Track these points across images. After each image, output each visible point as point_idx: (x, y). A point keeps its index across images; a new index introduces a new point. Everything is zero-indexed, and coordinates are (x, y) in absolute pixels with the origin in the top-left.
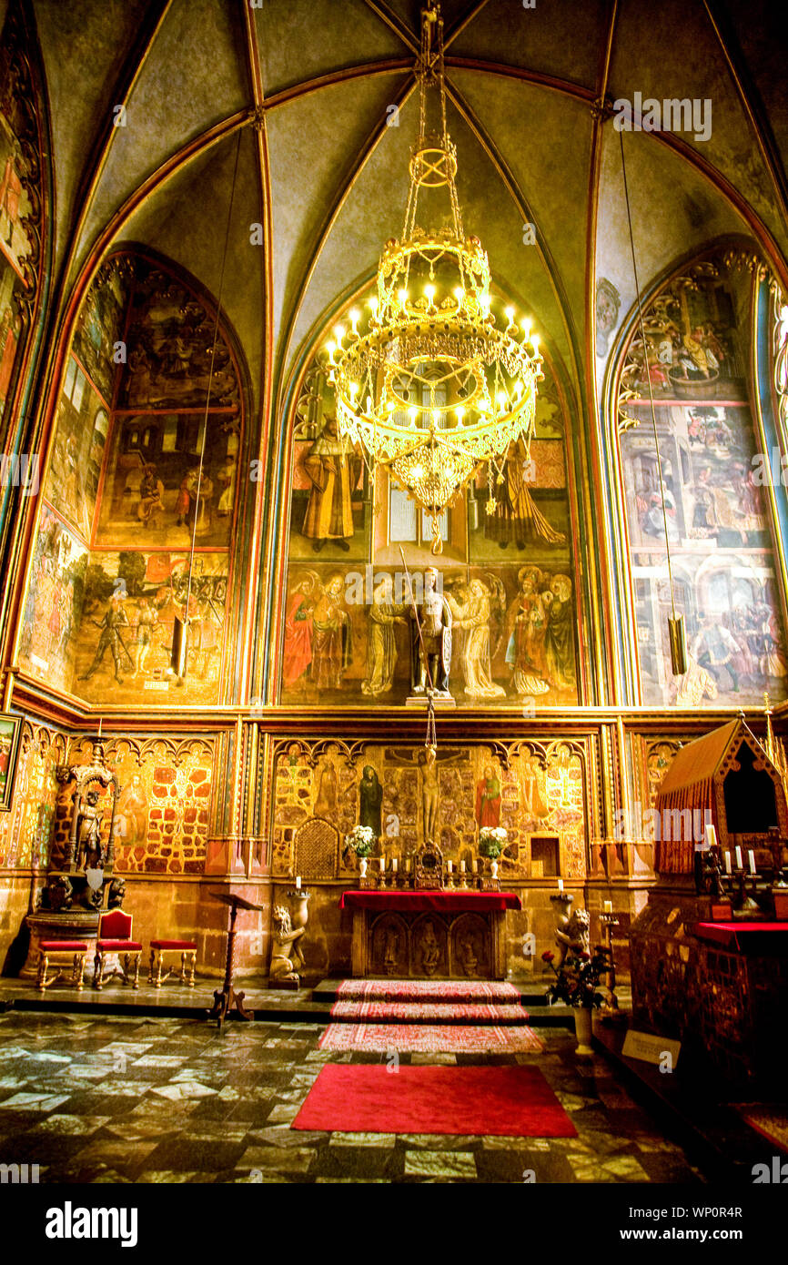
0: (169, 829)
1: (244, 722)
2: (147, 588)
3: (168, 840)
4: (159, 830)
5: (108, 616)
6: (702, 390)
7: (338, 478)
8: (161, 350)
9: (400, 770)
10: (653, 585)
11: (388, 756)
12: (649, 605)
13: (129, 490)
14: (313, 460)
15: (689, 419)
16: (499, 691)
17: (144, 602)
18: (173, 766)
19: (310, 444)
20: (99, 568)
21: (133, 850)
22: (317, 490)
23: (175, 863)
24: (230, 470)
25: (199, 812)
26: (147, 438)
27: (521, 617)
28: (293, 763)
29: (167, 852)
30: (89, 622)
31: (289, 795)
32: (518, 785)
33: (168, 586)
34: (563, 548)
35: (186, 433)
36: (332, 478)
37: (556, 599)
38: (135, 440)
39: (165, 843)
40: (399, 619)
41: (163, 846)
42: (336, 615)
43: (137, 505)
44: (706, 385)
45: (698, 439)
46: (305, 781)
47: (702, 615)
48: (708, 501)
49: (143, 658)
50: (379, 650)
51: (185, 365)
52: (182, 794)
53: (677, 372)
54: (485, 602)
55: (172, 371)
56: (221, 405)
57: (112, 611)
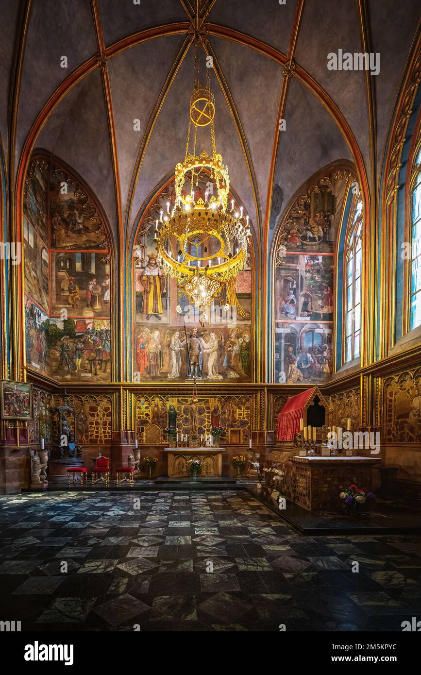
0: (97, 428)
1: (123, 389)
2: (77, 334)
3: (97, 432)
4: (93, 429)
5: (62, 346)
6: (314, 247)
7: (155, 286)
8: (68, 216)
9: (183, 406)
10: (283, 336)
11: (178, 401)
12: (280, 344)
13: (63, 290)
14: (144, 278)
15: (306, 261)
16: (221, 377)
17: (76, 341)
18: (96, 405)
19: (142, 270)
20: (55, 325)
21: (84, 436)
22: (147, 292)
23: (101, 441)
24: (108, 282)
25: (108, 422)
26: (68, 264)
27: (230, 348)
28: (143, 404)
29: (97, 437)
30: (54, 349)
31: (142, 416)
32: (226, 411)
33: (86, 334)
34: (248, 320)
35: (86, 262)
36: (152, 286)
37: (244, 341)
38: (62, 264)
39: (96, 433)
40: (182, 348)
41: (95, 434)
42: (157, 346)
43: (68, 297)
44: (316, 245)
45: (309, 271)
46: (148, 410)
47: (301, 348)
48: (310, 300)
49: (79, 363)
50: (174, 361)
51: (81, 226)
52: (101, 416)
53: (304, 238)
54: (216, 342)
55: (75, 229)
56: (101, 248)
57: (63, 344)
